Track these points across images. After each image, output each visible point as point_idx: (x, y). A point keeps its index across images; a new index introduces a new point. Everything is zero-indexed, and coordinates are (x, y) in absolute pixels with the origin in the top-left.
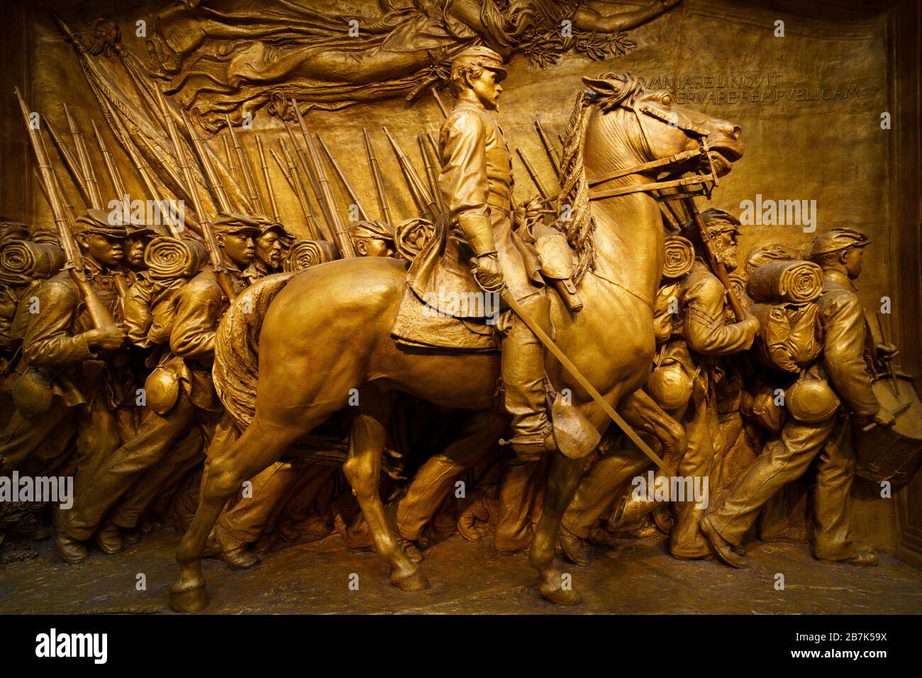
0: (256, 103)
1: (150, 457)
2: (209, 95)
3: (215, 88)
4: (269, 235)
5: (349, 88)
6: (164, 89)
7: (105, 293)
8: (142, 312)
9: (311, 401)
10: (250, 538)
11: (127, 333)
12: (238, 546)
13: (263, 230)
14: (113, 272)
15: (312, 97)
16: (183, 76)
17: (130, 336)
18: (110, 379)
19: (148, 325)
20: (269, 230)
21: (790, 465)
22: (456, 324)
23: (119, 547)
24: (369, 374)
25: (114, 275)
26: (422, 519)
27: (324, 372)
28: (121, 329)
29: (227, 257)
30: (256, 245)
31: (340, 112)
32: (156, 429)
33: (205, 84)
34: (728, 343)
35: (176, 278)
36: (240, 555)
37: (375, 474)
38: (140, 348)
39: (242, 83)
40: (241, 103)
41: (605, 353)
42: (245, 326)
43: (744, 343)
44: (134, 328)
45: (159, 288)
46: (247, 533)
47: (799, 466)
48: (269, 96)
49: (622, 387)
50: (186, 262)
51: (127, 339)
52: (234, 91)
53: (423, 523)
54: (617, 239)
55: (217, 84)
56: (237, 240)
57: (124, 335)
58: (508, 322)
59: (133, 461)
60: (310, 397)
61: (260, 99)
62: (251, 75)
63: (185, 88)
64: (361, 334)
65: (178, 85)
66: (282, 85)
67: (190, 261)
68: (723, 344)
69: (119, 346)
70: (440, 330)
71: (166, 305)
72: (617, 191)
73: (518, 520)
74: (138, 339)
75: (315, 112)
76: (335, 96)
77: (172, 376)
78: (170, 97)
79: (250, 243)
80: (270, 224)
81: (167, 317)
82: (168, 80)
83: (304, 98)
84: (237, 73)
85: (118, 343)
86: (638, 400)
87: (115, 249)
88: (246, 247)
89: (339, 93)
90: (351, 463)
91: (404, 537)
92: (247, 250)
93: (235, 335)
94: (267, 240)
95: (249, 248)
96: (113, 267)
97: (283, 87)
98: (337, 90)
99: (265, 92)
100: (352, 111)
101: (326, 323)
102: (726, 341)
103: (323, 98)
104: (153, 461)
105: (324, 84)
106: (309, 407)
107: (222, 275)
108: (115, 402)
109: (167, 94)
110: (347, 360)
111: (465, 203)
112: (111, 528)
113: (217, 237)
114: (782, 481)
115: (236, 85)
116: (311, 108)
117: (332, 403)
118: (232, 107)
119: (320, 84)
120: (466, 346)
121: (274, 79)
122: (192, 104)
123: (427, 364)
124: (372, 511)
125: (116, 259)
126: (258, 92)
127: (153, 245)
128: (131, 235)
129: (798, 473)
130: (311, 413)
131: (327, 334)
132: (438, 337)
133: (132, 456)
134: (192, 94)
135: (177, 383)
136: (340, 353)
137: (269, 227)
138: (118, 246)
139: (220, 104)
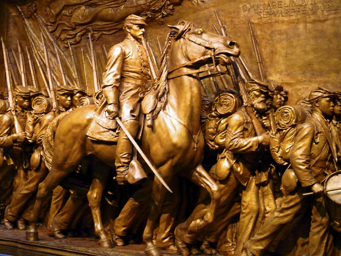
0: (82, 34)
1: (32, 188)
2: (66, 31)
3: (67, 28)
4: (78, 95)
5: (114, 24)
6: (50, 30)
7: (22, 120)
8: (31, 127)
9: (66, 161)
10: (63, 227)
11: (26, 136)
12: (58, 230)
13: (75, 93)
14: (26, 111)
15: (101, 29)
16: (56, 24)
17: (27, 137)
18: (24, 156)
19: (32, 133)
20: (78, 93)
21: (281, 215)
22: (107, 131)
23: (24, 227)
24: (87, 152)
25: (26, 113)
26: (124, 226)
27: (69, 150)
28: (24, 134)
29: (60, 105)
30: (72, 100)
31: (113, 35)
32: (34, 176)
33: (64, 27)
34: (239, 147)
35: (41, 114)
36: (58, 233)
37: (98, 198)
38: (29, 142)
39: (76, 25)
40: (76, 34)
41: (162, 145)
42: (52, 132)
43: (251, 147)
44: (28, 134)
45: (36, 118)
46: (62, 224)
47: (287, 216)
48: (86, 30)
49: (172, 162)
50: (45, 107)
51: (26, 139)
52: (74, 29)
53: (124, 228)
54: (177, 96)
55: (68, 27)
56: (64, 98)
57: (25, 137)
58: (118, 130)
59: (27, 189)
60: (65, 159)
61: (83, 31)
62: (79, 22)
63: (58, 29)
64: (80, 136)
65: (55, 28)
66: (91, 24)
67: (46, 107)
68: (236, 147)
69: (23, 141)
70: (101, 134)
71: (38, 124)
72: (177, 75)
73: (164, 233)
74: (29, 138)
75: (103, 36)
76: (110, 28)
77: (38, 154)
78: (53, 33)
79: (69, 98)
80: (78, 90)
81: (38, 130)
82: (52, 26)
83: (99, 30)
84: (74, 21)
85: (22, 140)
86: (198, 172)
87: (26, 102)
88: (67, 100)
89: (111, 27)
90: (89, 193)
91: (116, 233)
92: (67, 102)
93: (49, 136)
94: (77, 97)
95: (69, 101)
96: (26, 109)
97: (91, 25)
98: (110, 25)
99: (85, 28)
100: (117, 34)
101: (70, 131)
102: (238, 145)
103: (106, 29)
104: (33, 189)
105: (106, 23)
106: (65, 164)
107: (56, 112)
108: (25, 166)
109: (51, 32)
110: (76, 146)
111: (106, 84)
112: (21, 219)
113: (57, 96)
114: (278, 223)
115: (74, 27)
116: (102, 34)
117: (72, 162)
118: (73, 36)
119: (104, 23)
120: (110, 140)
121: (88, 22)
122: (60, 36)
123: (99, 147)
124: (95, 214)
125: (26, 106)
126: (82, 29)
127: (35, 100)
128: (32, 96)
129: (286, 219)
130: (66, 166)
131: (70, 135)
132: (100, 136)
133: (26, 187)
134: (60, 31)
135: (39, 157)
136: (74, 142)
137: (78, 91)
138: (27, 101)
139: (69, 35)
